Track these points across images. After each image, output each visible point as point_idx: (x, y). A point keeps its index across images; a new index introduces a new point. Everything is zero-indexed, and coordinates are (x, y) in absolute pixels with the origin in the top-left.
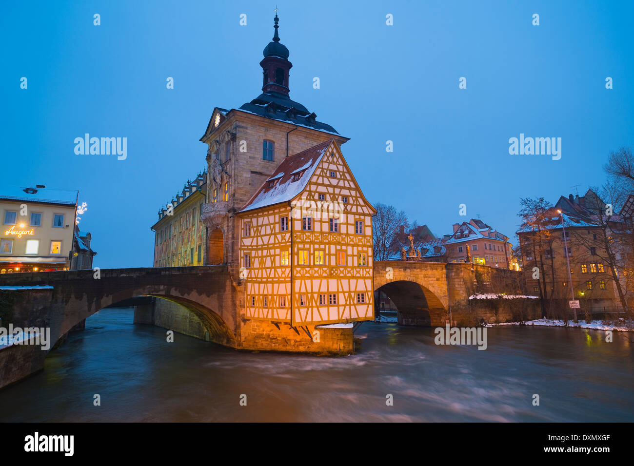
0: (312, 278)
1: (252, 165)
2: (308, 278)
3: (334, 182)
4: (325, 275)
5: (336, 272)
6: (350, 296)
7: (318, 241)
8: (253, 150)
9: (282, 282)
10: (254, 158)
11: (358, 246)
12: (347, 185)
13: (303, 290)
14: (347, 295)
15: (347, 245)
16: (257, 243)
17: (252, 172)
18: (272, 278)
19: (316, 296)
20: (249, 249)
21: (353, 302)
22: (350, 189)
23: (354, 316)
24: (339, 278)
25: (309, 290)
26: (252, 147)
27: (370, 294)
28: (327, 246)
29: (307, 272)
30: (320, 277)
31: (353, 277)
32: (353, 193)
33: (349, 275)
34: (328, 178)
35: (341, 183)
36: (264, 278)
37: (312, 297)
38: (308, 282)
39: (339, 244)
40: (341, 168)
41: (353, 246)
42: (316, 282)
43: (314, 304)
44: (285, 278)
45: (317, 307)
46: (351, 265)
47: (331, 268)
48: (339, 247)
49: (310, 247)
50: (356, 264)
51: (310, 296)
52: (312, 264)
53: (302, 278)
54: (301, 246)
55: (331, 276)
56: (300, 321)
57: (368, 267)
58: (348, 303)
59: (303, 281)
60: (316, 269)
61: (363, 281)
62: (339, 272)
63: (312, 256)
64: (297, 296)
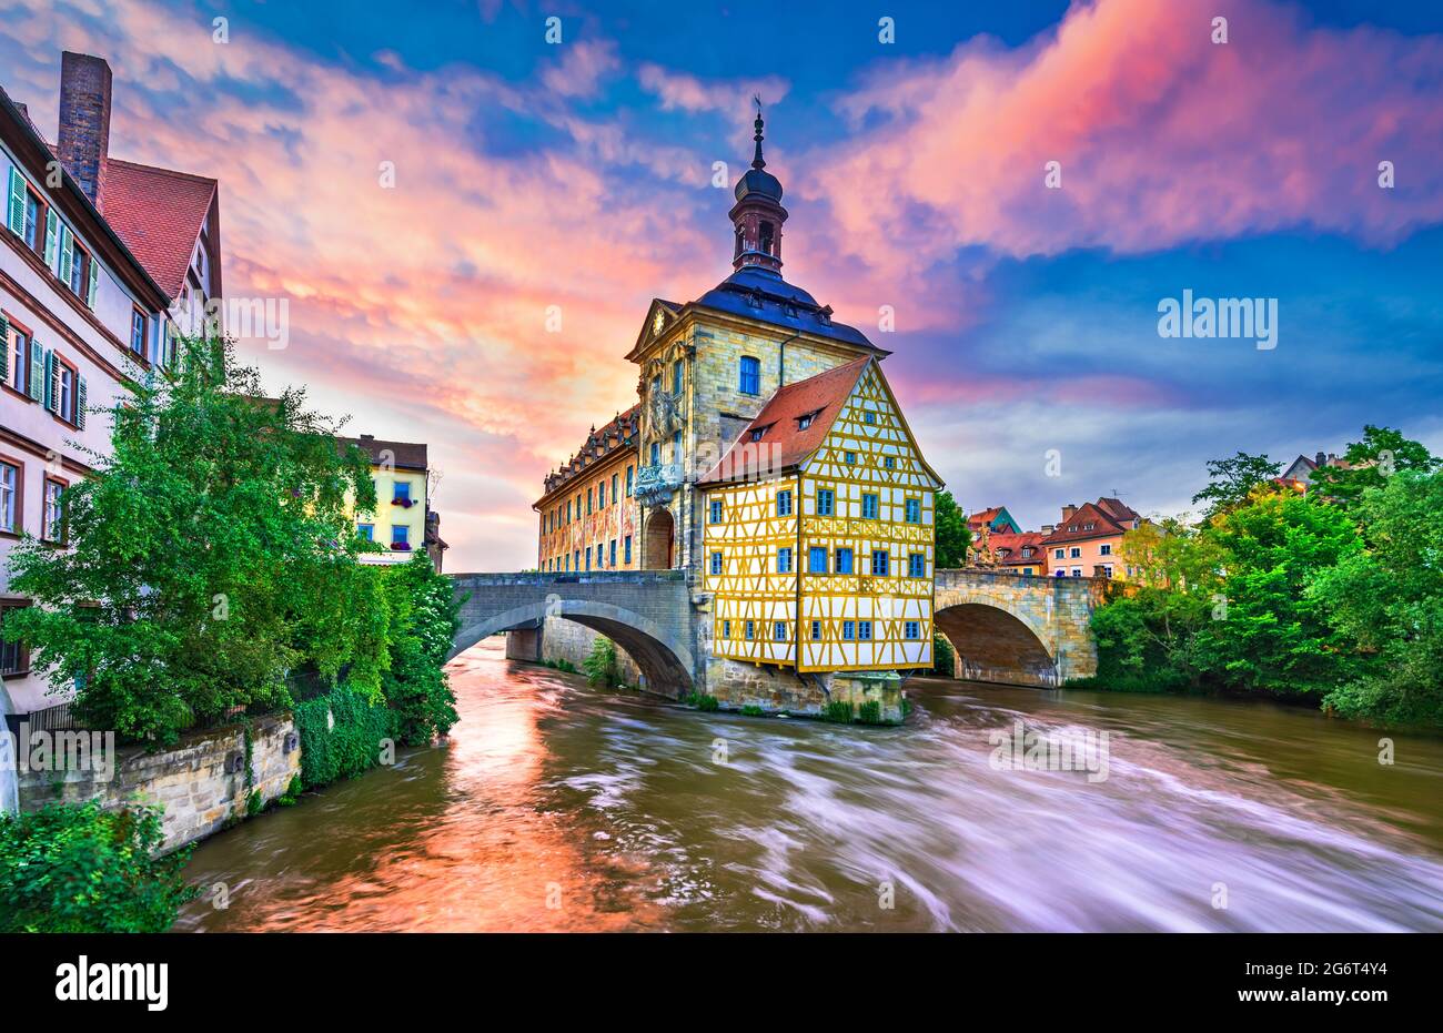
0: (830, 593)
1: (723, 402)
2: (824, 594)
3: (871, 431)
4: (852, 589)
5: (871, 585)
6: (893, 626)
7: (842, 533)
8: (724, 375)
9: (780, 600)
10: (725, 389)
11: (909, 542)
12: (893, 437)
13: (816, 614)
14: (887, 624)
15: (891, 540)
16: (735, 534)
17: (723, 415)
18: (763, 593)
19: (837, 624)
20: (720, 544)
21: (899, 636)
22: (898, 444)
23: (900, 659)
24: (875, 595)
25: (826, 615)
26: (722, 369)
27: (927, 624)
28: (857, 542)
29: (823, 584)
30: (846, 593)
31: (899, 595)
32: (904, 451)
33: (892, 590)
34: (861, 424)
35: (883, 434)
36: (747, 592)
37: (832, 626)
38: (824, 600)
39: (877, 537)
40: (883, 407)
41: (900, 542)
42: (838, 601)
43: (834, 638)
44: (785, 593)
45: (839, 642)
46: (897, 575)
47: (863, 579)
48: (876, 544)
49: (829, 542)
50: (905, 572)
51: (826, 623)
52: (831, 571)
53: (816, 593)
54: (814, 541)
55: (862, 592)
56: (811, 664)
57: (924, 579)
58: (890, 637)
59: (816, 599)
60: (838, 579)
61: (916, 601)
62: (876, 586)
63: (831, 558)
64: (806, 623)
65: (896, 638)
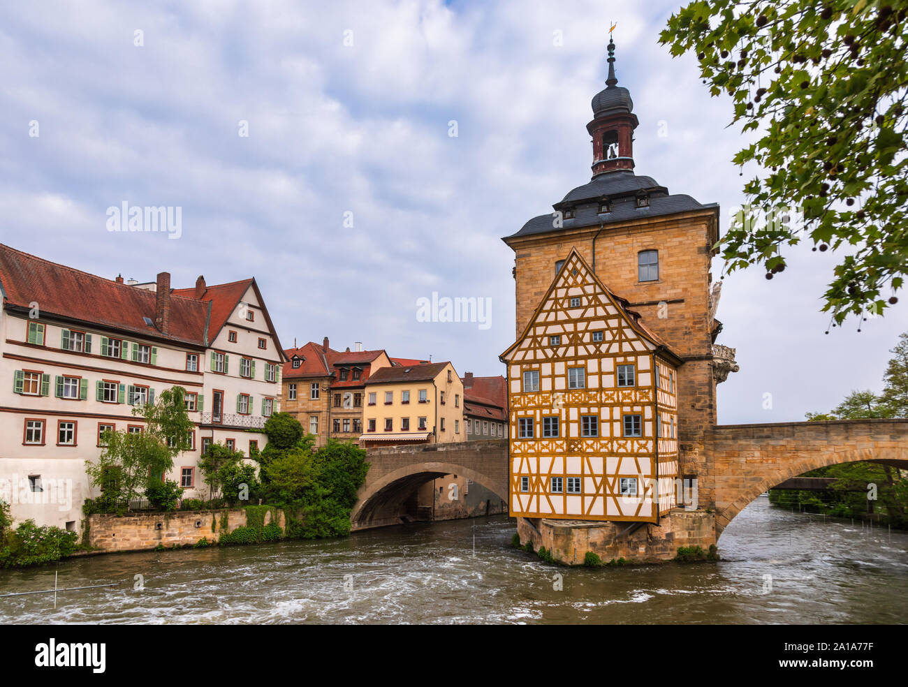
0: (538, 455)
2: (532, 455)
3: (576, 314)
4: (559, 450)
5: (579, 446)
6: (605, 482)
7: (548, 404)
11: (622, 405)
12: (601, 313)
13: (525, 471)
14: (599, 480)
15: (601, 405)
19: (544, 479)
21: (612, 492)
22: (607, 317)
23: (612, 511)
24: (583, 454)
25: (534, 471)
28: (564, 410)
29: (531, 447)
30: (553, 454)
31: (612, 454)
32: (614, 323)
33: (604, 450)
34: (566, 310)
35: (590, 313)
37: (539, 480)
38: (533, 461)
39: (585, 404)
41: (612, 406)
42: (545, 461)
43: (541, 490)
45: (547, 495)
46: (608, 435)
47: (569, 440)
48: (584, 410)
49: (535, 413)
50: (617, 433)
51: (534, 478)
52: (538, 436)
53: (524, 455)
54: (521, 413)
55: (570, 452)
56: (520, 510)
57: (643, 437)
58: (601, 491)
59: (525, 459)
60: (545, 443)
61: (632, 459)
62: (585, 446)
63: (538, 426)
64: (516, 478)
65: (608, 492)
